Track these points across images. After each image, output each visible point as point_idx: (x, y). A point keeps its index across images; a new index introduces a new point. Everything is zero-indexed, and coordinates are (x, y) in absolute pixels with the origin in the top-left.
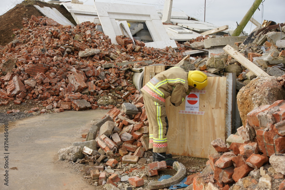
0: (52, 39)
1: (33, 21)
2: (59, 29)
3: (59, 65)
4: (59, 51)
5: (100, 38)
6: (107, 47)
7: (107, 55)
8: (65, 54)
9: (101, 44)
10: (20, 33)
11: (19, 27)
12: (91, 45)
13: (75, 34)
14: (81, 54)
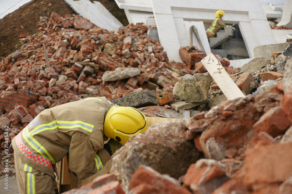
0: (68, 50)
1: (53, 22)
2: (82, 34)
3: (57, 93)
4: (71, 70)
5: (147, 50)
6: (156, 65)
7: (152, 80)
8: (80, 76)
9: (148, 60)
10: (30, 41)
11: (32, 31)
12: (127, 62)
13: (106, 43)
14: (106, 76)
